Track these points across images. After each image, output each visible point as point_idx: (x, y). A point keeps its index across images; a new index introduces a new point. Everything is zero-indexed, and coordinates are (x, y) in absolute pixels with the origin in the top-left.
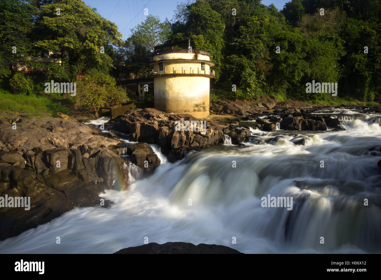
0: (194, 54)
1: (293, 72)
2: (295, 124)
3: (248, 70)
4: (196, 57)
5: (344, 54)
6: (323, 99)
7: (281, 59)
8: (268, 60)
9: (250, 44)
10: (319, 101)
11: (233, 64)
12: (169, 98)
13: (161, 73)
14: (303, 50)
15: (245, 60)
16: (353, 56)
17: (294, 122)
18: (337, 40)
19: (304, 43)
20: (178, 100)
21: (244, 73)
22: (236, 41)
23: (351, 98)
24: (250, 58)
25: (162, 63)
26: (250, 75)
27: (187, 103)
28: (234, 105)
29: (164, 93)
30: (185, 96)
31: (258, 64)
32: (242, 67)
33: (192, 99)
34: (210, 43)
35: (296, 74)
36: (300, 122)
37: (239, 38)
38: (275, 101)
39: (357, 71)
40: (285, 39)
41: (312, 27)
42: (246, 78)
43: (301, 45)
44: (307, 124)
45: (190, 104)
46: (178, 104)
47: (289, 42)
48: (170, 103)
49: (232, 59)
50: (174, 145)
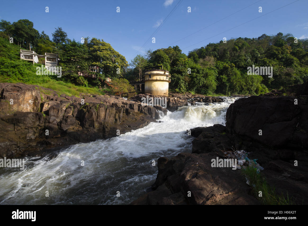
0: (164, 72)
1: (199, 82)
2: (209, 100)
3: (182, 80)
4: (165, 73)
5: (217, 75)
6: (210, 94)
7: (194, 76)
8: (189, 76)
9: (182, 69)
10: (208, 95)
11: (175, 77)
12: (154, 90)
13: (150, 79)
14: (203, 73)
15: (180, 76)
16: (221, 76)
17: (209, 99)
18: (215, 69)
19: (203, 70)
20: (157, 91)
21: (180, 82)
22: (176, 68)
23: (221, 94)
24: (182, 75)
25: (151, 75)
26: (182, 82)
27: (161, 92)
28: (176, 95)
29: (151, 88)
30: (160, 89)
31: (185, 78)
32: (179, 79)
33: (163, 91)
34: (166, 68)
35: (201, 83)
36: (211, 99)
37: (177, 66)
38: (191, 94)
39: (224, 83)
40: (195, 68)
41: (204, 64)
42: (180, 83)
43: (202, 71)
44: (214, 100)
45: (162, 93)
46: (157, 93)
47: (197, 69)
48: (154, 92)
49: (174, 75)
50: (170, 105)
